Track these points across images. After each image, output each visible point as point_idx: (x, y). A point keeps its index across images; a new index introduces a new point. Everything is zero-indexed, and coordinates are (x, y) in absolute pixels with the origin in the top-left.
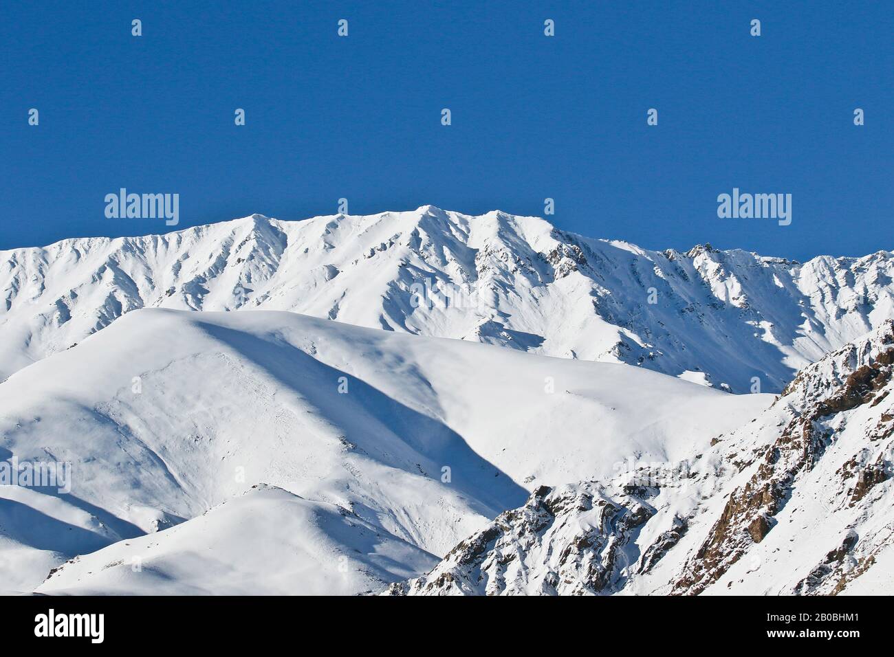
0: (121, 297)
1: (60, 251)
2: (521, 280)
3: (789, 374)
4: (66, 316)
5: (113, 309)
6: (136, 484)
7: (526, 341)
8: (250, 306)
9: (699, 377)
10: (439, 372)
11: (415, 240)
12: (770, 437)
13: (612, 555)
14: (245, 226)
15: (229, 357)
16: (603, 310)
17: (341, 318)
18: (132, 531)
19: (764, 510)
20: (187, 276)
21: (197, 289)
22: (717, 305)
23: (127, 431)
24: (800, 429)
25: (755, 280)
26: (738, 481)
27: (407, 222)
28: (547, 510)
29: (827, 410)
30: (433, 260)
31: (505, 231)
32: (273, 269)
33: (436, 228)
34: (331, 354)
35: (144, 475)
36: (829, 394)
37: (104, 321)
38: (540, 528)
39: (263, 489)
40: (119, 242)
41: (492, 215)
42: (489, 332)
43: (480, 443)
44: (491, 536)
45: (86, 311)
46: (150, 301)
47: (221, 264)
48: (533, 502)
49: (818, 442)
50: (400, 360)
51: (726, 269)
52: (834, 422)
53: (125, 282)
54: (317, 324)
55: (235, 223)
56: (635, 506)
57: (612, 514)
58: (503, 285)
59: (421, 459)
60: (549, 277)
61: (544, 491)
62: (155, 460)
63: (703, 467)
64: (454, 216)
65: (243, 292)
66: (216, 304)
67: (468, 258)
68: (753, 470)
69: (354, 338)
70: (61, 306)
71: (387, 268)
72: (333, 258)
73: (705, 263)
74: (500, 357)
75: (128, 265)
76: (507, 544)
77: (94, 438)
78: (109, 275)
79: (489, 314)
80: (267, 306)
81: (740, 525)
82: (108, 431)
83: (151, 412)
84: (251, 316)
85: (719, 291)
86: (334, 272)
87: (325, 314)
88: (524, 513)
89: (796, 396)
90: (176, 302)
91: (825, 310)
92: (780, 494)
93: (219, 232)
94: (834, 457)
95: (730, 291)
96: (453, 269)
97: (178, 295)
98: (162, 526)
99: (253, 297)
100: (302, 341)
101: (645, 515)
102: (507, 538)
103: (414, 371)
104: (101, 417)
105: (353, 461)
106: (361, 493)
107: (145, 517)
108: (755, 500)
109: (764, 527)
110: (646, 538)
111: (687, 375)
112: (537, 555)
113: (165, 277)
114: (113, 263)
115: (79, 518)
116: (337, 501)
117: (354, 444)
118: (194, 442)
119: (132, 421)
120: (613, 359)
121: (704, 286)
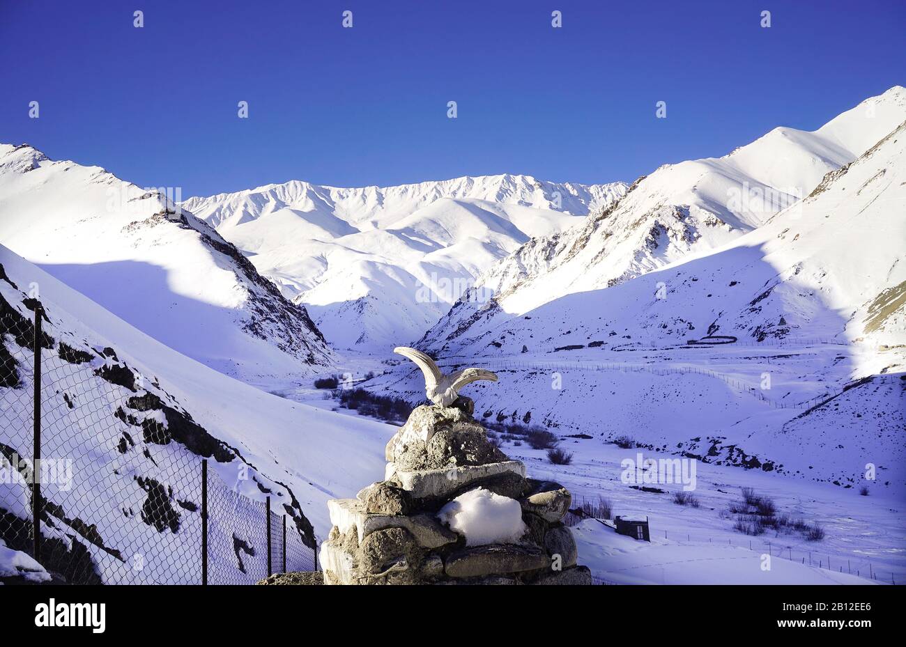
0: (437, 195)
1: (423, 184)
2: (527, 191)
3: (589, 211)
4: (425, 199)
5: (436, 197)
6: (442, 237)
7: (529, 205)
8: (465, 197)
9: (567, 212)
10: (510, 212)
11: (503, 182)
12: (585, 226)
13: (549, 253)
14: (465, 179)
15: (462, 208)
16: (546, 197)
17: (487, 200)
18: (442, 247)
19: (584, 242)
20: (452, 190)
21: (454, 193)
22: (571, 196)
23: (440, 225)
24: (592, 224)
25: (580, 190)
26: (578, 236)
27: (501, 177)
28: (535, 242)
29: (598, 220)
30: (507, 186)
31: (523, 180)
32: (471, 188)
33: (508, 180)
34: (485, 207)
35: (444, 235)
36: (599, 216)
37: (434, 200)
38: (533, 247)
39: (470, 238)
40: (437, 182)
41: (521, 176)
42: (520, 202)
43: (520, 228)
44: (522, 248)
45: (430, 198)
46: (444, 196)
47: (460, 187)
48: (531, 240)
49: (596, 227)
50: (500, 209)
51: (574, 187)
52: (600, 222)
53: (438, 192)
54: (482, 201)
55: (462, 178)
56: (554, 242)
57: (549, 243)
58: (523, 192)
59: (504, 231)
60: (533, 190)
61: (534, 238)
62: (446, 231)
63: (570, 233)
64: (511, 176)
65: (464, 194)
66: (459, 196)
67: (515, 186)
68: (582, 233)
69: (489, 204)
70: (424, 197)
71: (496, 189)
72: (484, 186)
73: (568, 186)
74: (523, 208)
75: (439, 188)
76: (526, 250)
77: (432, 227)
78: (435, 190)
79: (520, 199)
80: (470, 197)
81: (578, 245)
82: (435, 225)
83: (445, 220)
84: (467, 199)
85: (572, 192)
86: (485, 189)
87: (483, 199)
88: (529, 243)
89: (591, 216)
90: (450, 196)
91: (596, 197)
92: (587, 239)
93: (459, 180)
94: (600, 230)
95: (574, 193)
96: (512, 188)
97: (450, 195)
98: (448, 246)
99: (467, 195)
100: (478, 205)
101: (556, 243)
102: (526, 248)
103: (503, 211)
104: (434, 222)
105: (491, 232)
106: (492, 239)
107: (444, 244)
108: (582, 240)
109: (584, 246)
110: (557, 249)
111: (565, 212)
112: (532, 253)
113: (447, 190)
114: (435, 187)
115: (430, 244)
116: (487, 241)
117: (491, 228)
118: (455, 227)
119: (441, 223)
120: (548, 208)
121: (569, 191)
